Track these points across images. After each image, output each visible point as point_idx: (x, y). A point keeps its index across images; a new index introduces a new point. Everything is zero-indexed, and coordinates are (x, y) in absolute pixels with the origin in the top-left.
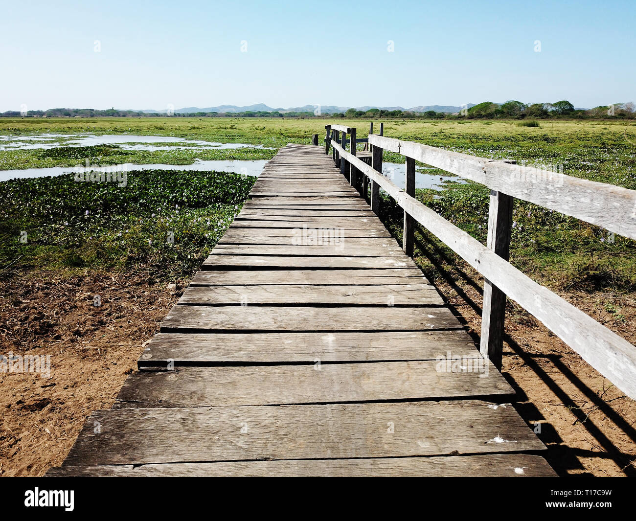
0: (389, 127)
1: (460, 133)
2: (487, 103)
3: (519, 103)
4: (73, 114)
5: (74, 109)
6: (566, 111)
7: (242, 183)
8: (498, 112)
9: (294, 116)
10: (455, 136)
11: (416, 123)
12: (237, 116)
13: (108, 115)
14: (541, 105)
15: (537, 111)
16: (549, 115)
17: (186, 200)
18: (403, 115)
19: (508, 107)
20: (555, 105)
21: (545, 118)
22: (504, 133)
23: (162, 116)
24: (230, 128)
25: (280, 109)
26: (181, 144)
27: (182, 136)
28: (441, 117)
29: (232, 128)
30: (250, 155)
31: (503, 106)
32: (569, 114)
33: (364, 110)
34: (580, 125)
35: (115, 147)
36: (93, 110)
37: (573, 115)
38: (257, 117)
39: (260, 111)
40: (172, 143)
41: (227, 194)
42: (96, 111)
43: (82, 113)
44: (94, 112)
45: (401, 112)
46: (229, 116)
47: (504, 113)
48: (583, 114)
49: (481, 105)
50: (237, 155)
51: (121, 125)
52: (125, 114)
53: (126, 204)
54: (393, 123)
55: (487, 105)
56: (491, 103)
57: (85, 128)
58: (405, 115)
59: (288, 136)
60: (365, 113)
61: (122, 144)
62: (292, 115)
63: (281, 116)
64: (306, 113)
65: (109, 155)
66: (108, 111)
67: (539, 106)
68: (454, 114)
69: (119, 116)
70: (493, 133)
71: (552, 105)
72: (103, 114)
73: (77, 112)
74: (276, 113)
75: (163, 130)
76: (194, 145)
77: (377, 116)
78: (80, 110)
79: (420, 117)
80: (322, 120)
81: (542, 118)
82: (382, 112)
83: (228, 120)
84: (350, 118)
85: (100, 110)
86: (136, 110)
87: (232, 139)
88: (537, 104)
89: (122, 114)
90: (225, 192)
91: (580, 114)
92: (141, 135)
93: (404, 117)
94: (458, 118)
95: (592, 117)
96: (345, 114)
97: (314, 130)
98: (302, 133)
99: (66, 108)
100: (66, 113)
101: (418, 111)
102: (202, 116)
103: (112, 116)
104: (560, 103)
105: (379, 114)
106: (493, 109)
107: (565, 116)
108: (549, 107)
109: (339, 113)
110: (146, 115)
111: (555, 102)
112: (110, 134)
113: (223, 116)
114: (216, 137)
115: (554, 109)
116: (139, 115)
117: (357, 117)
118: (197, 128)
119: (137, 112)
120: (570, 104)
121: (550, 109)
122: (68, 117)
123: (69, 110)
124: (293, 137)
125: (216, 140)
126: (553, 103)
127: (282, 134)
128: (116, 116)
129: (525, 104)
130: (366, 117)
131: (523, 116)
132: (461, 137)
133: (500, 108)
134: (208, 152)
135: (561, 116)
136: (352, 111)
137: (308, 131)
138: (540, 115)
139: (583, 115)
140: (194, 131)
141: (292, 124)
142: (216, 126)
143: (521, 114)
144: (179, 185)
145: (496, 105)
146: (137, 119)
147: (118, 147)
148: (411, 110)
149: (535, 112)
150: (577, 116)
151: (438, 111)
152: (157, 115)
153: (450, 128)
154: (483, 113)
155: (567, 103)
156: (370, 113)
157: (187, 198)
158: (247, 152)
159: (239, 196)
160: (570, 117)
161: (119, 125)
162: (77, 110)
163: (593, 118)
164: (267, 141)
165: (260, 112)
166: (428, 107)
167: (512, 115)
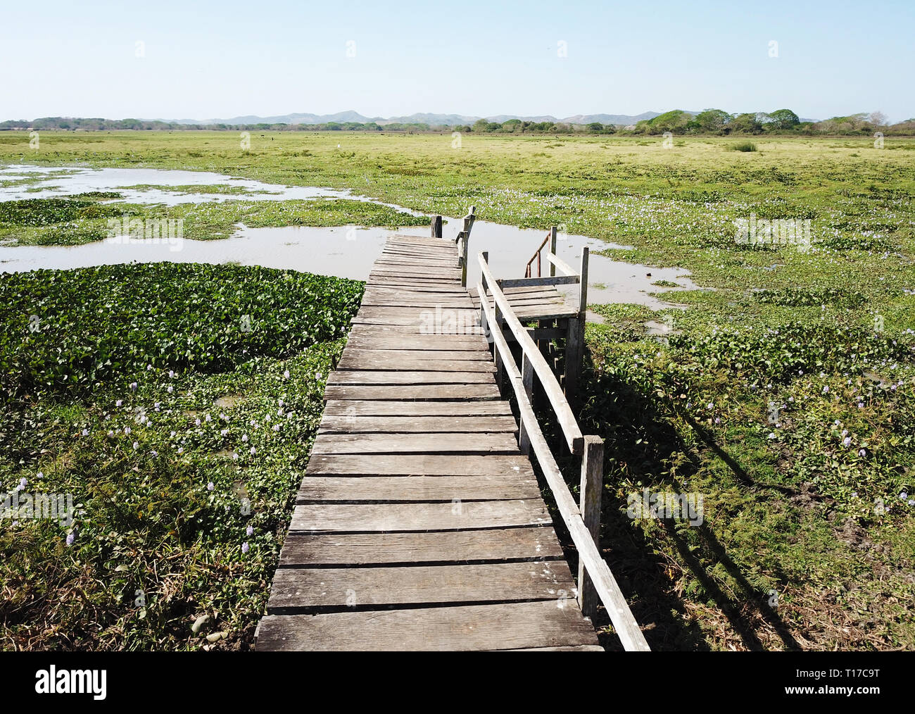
0: (540, 153)
1: (647, 164)
2: (676, 112)
3: (721, 112)
4: (73, 126)
5: (74, 119)
6: (789, 125)
7: (305, 300)
8: (691, 125)
9: (399, 130)
10: (642, 172)
11: (577, 144)
12: (316, 129)
13: (125, 127)
14: (752, 116)
15: (746, 124)
16: (763, 130)
17: (191, 357)
18: (555, 128)
19: (705, 119)
20: (773, 115)
21: (759, 134)
22: (711, 164)
23: (205, 129)
24: (302, 154)
25: (378, 119)
26: (221, 190)
27: (226, 171)
28: (611, 131)
29: (305, 154)
30: (328, 215)
31: (699, 117)
32: (791, 128)
33: (499, 122)
34: (815, 149)
35: (113, 196)
36: (103, 120)
37: (798, 130)
38: (345, 130)
39: (350, 122)
40: (208, 187)
41: (272, 334)
42: (109, 122)
43: (87, 125)
44: (105, 124)
45: (552, 125)
46: (304, 129)
47: (701, 126)
48: (811, 128)
49: (667, 114)
50: (307, 214)
51: (138, 148)
52: (150, 126)
53: (66, 377)
54: (543, 144)
55: (676, 115)
56: (681, 112)
57: (82, 153)
58: (559, 128)
59: (390, 172)
60: (500, 126)
61: (127, 188)
62: (396, 129)
63: (380, 129)
64: (415, 125)
65: (95, 217)
66: (125, 121)
67: (750, 118)
68: (627, 128)
69: (142, 128)
70: (696, 165)
71: (768, 116)
72: (118, 126)
73: (79, 123)
74: (373, 125)
75: (199, 158)
76: (241, 190)
77: (519, 131)
78: (83, 120)
79: (580, 132)
80: (440, 137)
81: (754, 135)
82: (526, 125)
83: (301, 136)
84: (479, 133)
85: (114, 120)
86: (166, 119)
87: (301, 177)
88: (747, 114)
89: (146, 126)
90: (269, 330)
91: (806, 128)
92: (163, 168)
93: (558, 132)
94: (636, 133)
95: (825, 133)
96: (472, 127)
97: (430, 158)
98: (411, 166)
99: (63, 116)
100: (64, 124)
101: (577, 122)
102: (264, 129)
103: (132, 128)
104: (780, 113)
105: (521, 128)
106: (684, 122)
107: (786, 131)
108: (764, 118)
109: (463, 126)
110: (181, 128)
111: (773, 111)
112: (116, 166)
113: (295, 130)
114: (280, 173)
115: (770, 120)
116: (171, 127)
117: (490, 132)
118: (253, 155)
119: (168, 123)
120: (793, 114)
121: (765, 120)
122: (65, 130)
123: (66, 120)
124: (397, 172)
125: (277, 180)
126: (769, 113)
127: (380, 167)
128: (137, 130)
129: (730, 114)
130: (503, 132)
131: (727, 132)
132: (651, 173)
133: (694, 120)
134: (261, 206)
135: (780, 131)
136: (482, 123)
137: (419, 158)
138: (751, 130)
139: (810, 131)
140: (247, 160)
141: (395, 146)
142: (281, 150)
143: (724, 128)
144: (188, 309)
145: (689, 115)
146: (166, 135)
147: (118, 196)
148: (566, 121)
149: (743, 126)
150: (804, 132)
151: (605, 123)
152: (198, 128)
153: (630, 155)
154: (670, 127)
155: (789, 113)
156: (508, 126)
157: (193, 352)
158: (323, 208)
159: (296, 338)
160: (794, 133)
161: (135, 147)
162: (80, 119)
163: (825, 135)
164: (356, 181)
165: (349, 124)
166: (590, 117)
167: (712, 130)
